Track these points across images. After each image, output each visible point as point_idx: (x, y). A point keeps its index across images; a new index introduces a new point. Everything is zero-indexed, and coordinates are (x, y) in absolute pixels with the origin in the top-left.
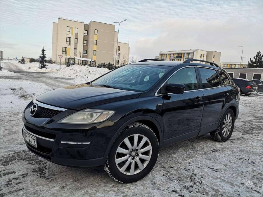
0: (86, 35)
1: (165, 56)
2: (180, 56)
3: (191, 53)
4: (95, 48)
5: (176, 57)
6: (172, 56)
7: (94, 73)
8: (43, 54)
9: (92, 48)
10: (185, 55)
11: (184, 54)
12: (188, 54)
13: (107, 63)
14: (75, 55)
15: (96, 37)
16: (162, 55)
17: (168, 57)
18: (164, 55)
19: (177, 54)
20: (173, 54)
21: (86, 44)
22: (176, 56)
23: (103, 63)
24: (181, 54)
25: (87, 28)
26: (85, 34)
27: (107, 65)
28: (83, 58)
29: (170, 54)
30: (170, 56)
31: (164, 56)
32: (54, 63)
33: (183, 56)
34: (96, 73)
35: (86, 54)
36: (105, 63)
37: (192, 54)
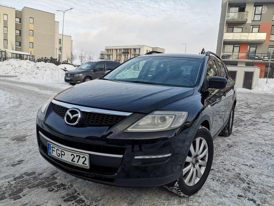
0: (19, 23)
1: (111, 51)
2: (127, 51)
3: (138, 49)
4: (32, 39)
5: (123, 53)
6: (118, 51)
7: (44, 69)
10: (132, 51)
11: (131, 49)
12: (135, 50)
13: (49, 58)
14: (6, 47)
16: (108, 50)
17: (114, 52)
18: (110, 50)
19: (124, 49)
20: (120, 50)
21: (19, 35)
22: (123, 51)
23: (44, 57)
24: (128, 49)
25: (19, 15)
26: (16, 23)
27: (49, 59)
28: (16, 50)
29: (117, 50)
30: (117, 52)
31: (110, 52)
33: (129, 51)
35: (20, 46)
36: (46, 58)
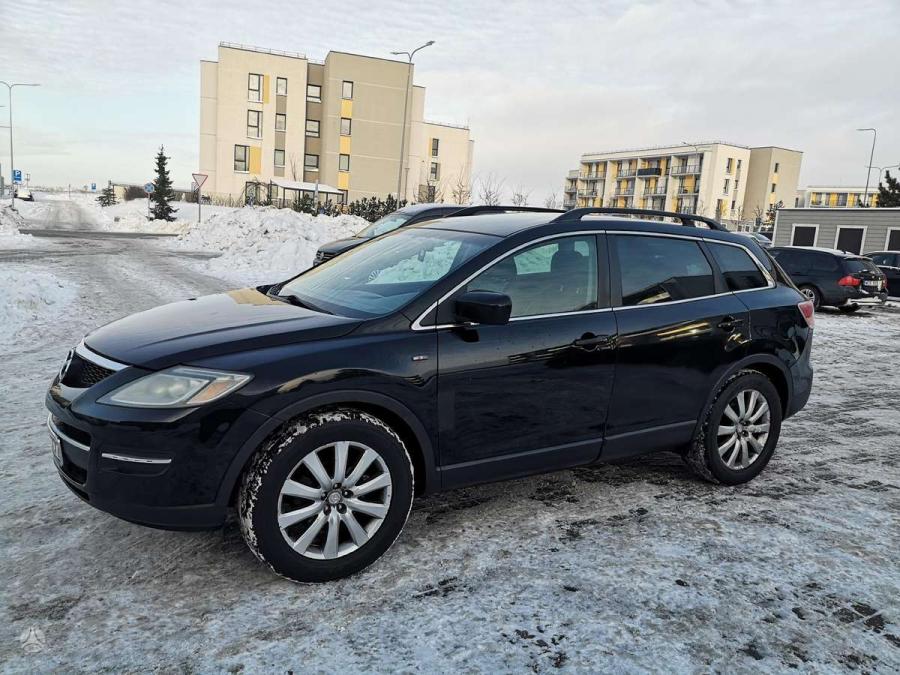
0: (318, 100)
1: (601, 168)
2: (655, 166)
3: (693, 156)
4: (345, 145)
5: (641, 172)
6: (625, 167)
7: (282, 235)
8: (161, 171)
9: (335, 145)
10: (674, 163)
11: (668, 159)
12: (684, 159)
13: (384, 199)
14: (279, 172)
15: (347, 109)
16: (590, 165)
17: (612, 170)
18: (598, 164)
19: (644, 160)
20: (631, 162)
21: (317, 135)
22: (639, 167)
23: (369, 198)
24: (658, 160)
25: (316, 76)
26: (309, 99)
27: (383, 204)
28: (304, 181)
29: (619, 163)
30: (619, 171)
31: (597, 171)
32: (207, 199)
33: (663, 166)
34: (288, 236)
35: (317, 167)
36: (374, 199)
37: (698, 160)
